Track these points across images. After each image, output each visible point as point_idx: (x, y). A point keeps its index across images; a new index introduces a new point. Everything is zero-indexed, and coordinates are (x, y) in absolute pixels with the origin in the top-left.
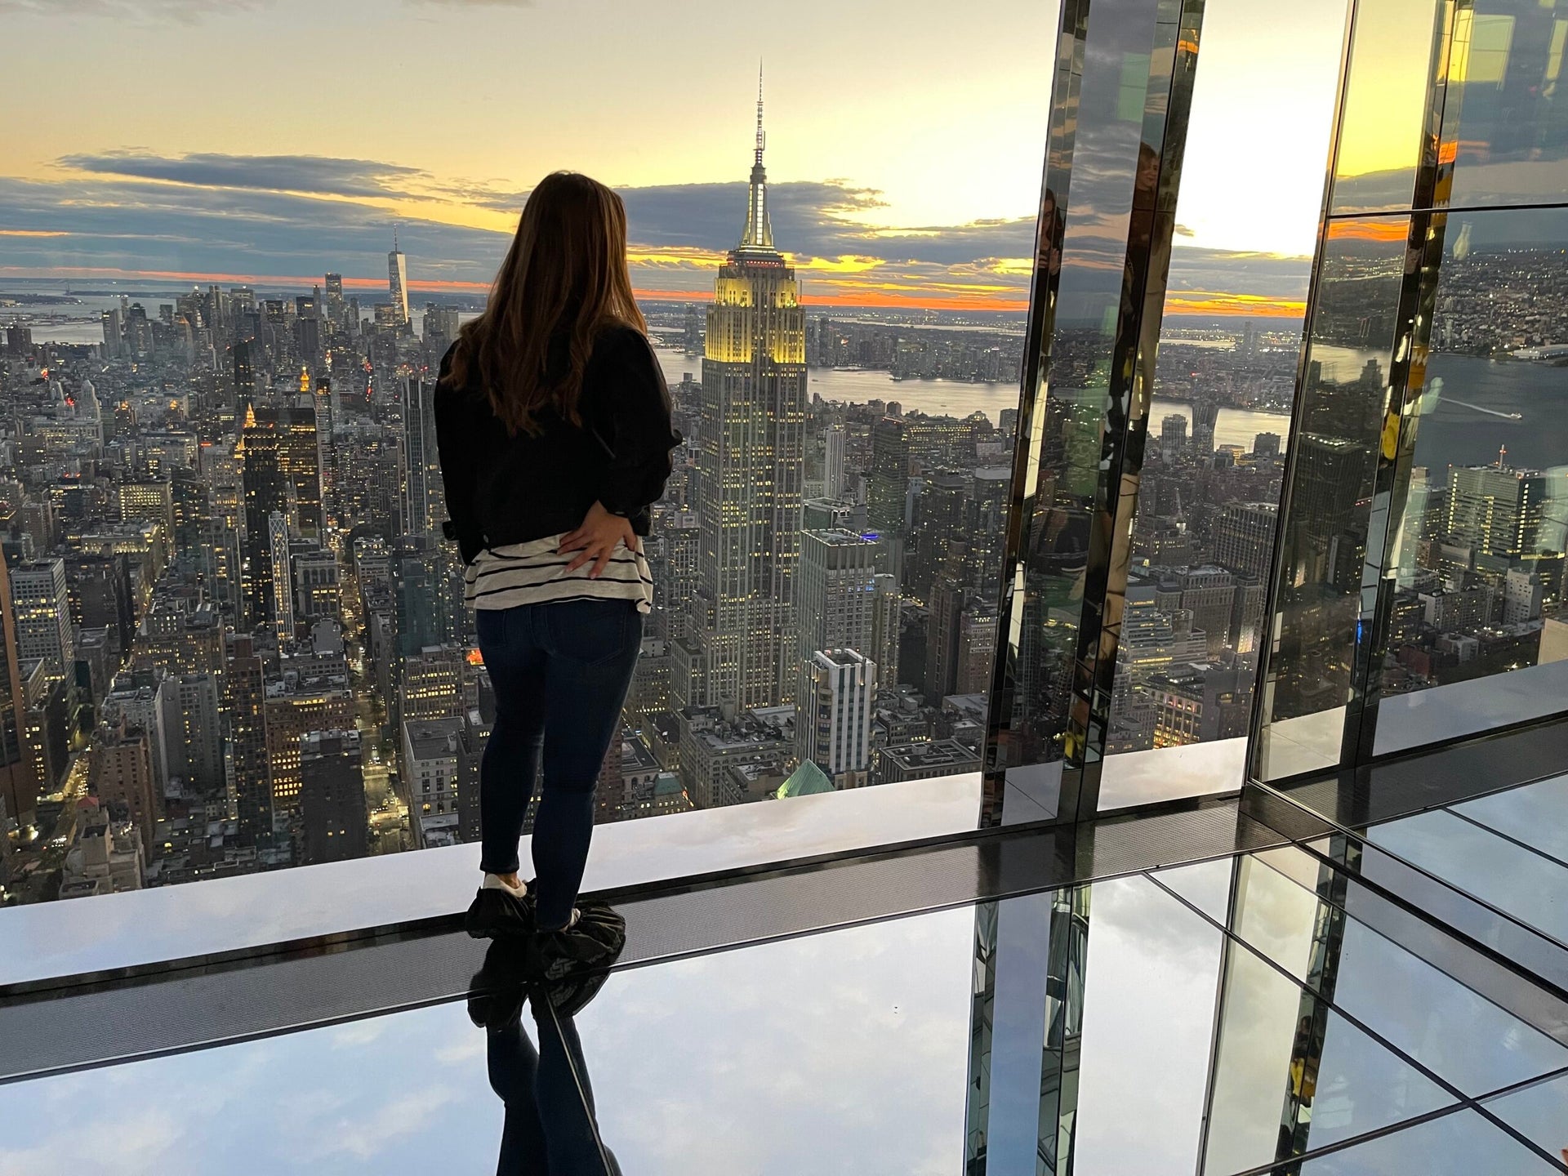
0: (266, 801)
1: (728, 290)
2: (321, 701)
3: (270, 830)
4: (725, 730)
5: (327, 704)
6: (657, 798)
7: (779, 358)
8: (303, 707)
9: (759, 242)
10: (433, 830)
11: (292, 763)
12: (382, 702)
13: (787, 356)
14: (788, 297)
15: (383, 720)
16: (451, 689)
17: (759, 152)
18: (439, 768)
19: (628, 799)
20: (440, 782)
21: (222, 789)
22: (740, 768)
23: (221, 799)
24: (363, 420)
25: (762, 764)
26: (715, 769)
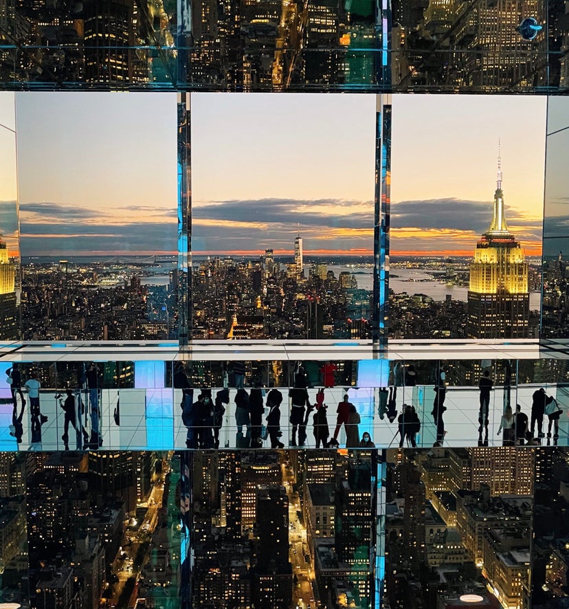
0: (239, 519)
1: (483, 254)
2: (266, 468)
3: (240, 535)
4: (484, 506)
5: (269, 470)
6: (447, 543)
7: (512, 291)
8: (258, 470)
9: (500, 229)
10: (321, 546)
11: (251, 500)
12: (292, 471)
13: (517, 289)
14: (517, 257)
15: (293, 480)
16: (330, 467)
17: (499, 182)
18: (324, 511)
19: (428, 541)
20: (325, 519)
21: (218, 510)
22: (496, 530)
23: (218, 515)
24: (282, 321)
25: (508, 529)
26: (479, 529)
